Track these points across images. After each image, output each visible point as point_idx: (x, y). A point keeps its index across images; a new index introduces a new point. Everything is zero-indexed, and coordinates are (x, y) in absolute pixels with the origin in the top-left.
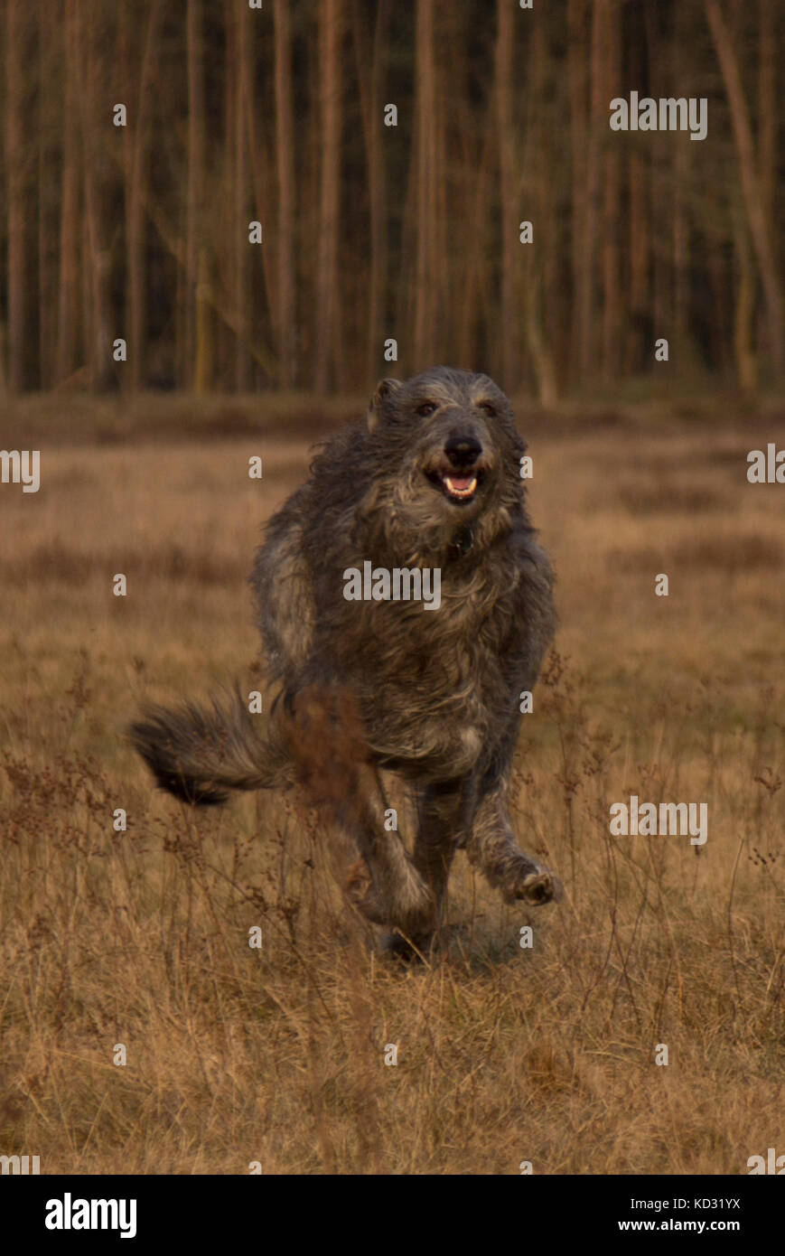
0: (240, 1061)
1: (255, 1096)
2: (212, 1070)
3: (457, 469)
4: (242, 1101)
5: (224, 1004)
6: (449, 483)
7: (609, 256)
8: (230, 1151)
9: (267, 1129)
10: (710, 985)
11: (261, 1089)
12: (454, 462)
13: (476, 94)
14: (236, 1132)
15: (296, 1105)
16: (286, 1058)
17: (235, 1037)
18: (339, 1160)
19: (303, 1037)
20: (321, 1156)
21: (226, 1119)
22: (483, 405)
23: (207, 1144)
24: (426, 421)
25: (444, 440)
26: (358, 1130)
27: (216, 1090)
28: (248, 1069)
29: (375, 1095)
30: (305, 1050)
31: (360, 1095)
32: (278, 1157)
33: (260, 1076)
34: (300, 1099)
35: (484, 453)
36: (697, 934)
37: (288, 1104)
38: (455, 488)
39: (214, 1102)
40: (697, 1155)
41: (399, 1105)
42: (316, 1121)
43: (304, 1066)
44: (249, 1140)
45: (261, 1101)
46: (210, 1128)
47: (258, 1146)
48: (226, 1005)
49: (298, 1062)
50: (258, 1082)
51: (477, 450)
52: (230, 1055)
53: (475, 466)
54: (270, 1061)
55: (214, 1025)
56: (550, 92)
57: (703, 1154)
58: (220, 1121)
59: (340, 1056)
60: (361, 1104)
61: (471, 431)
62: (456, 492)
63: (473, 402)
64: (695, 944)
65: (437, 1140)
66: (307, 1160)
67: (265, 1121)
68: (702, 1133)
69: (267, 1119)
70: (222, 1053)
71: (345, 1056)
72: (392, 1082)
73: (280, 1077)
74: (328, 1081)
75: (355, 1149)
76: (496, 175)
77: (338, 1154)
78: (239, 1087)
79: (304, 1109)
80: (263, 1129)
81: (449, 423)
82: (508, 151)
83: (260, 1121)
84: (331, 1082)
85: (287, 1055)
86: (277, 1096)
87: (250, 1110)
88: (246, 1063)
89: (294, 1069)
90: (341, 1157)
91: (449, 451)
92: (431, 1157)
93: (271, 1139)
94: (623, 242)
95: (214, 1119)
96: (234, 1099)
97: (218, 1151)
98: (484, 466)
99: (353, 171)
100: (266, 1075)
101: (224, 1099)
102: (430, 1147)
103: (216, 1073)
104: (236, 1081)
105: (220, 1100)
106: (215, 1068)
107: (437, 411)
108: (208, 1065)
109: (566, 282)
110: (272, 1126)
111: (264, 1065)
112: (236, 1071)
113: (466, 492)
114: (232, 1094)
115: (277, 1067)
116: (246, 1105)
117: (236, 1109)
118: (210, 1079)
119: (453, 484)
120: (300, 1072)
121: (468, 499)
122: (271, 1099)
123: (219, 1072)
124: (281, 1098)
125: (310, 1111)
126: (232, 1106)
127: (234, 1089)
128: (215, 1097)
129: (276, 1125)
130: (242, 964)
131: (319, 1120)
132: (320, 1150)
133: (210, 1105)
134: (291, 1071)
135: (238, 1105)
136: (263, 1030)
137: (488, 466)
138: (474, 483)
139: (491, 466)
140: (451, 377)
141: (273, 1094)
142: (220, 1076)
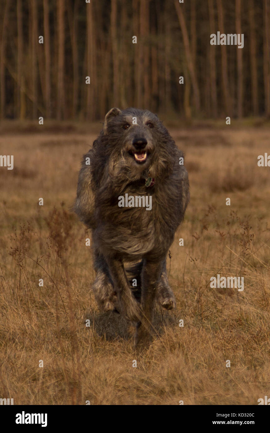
0: (36, 322)
1: (40, 333)
2: (27, 325)
3: (138, 151)
4: (36, 335)
5: (31, 305)
6: (136, 156)
7: (146, 78)
8: (33, 350)
9: (44, 343)
10: (178, 298)
11: (42, 331)
12: (137, 148)
13: (105, 28)
14: (34, 344)
15: (53, 336)
16: (50, 322)
17: (34, 315)
18: (66, 352)
19: (54, 315)
20: (60, 351)
21: (31, 340)
22: (148, 123)
23: (26, 347)
24: (126, 131)
25: (133, 139)
26: (71, 343)
27: (28, 331)
28: (38, 325)
29: (77, 332)
30: (55, 319)
31: (72, 333)
32: (48, 351)
33: (42, 327)
34: (54, 334)
35: (148, 144)
36: (174, 283)
37: (50, 336)
38: (138, 158)
39: (28, 335)
40: (175, 350)
41: (84, 335)
42: (59, 341)
43: (55, 324)
44: (38, 346)
45: (42, 334)
46: (27, 343)
47: (41, 348)
48: (31, 306)
49: (53, 323)
50: (41, 329)
51: (146, 143)
52: (32, 321)
53: (145, 149)
54: (45, 322)
55: (28, 312)
56: (128, 28)
57: (177, 349)
58: (30, 341)
59: (66, 321)
60: (73, 335)
61: (143, 135)
62: (139, 159)
63: (144, 123)
64: (174, 286)
65: (96, 346)
66: (56, 352)
67: (44, 341)
68: (176, 343)
69: (44, 340)
70: (30, 320)
71: (67, 321)
72: (82, 328)
73: (48, 327)
74: (62, 328)
75: (70, 349)
76: (111, 53)
77: (66, 350)
78: (36, 331)
79: (55, 337)
80: (43, 343)
81: (134, 132)
82: (115, 46)
83: (42, 340)
84: (63, 328)
85: (50, 321)
86: (47, 333)
87: (39, 337)
88: (37, 323)
89: (52, 325)
90: (66, 351)
91: (135, 144)
92: (94, 351)
93: (45, 346)
94: (150, 74)
95: (28, 340)
96: (34, 334)
97: (29, 350)
98: (149, 148)
99: (68, 52)
100: (44, 327)
101: (31, 334)
102: (94, 348)
103: (28, 326)
104: (34, 328)
105: (30, 334)
106: (28, 325)
107: (130, 127)
108: (26, 324)
109: (133, 86)
110: (46, 342)
111: (43, 324)
112: (35, 326)
113: (143, 159)
114: (33, 332)
115: (47, 325)
116: (38, 336)
117: (35, 337)
118: (27, 328)
119: (137, 156)
120: (54, 326)
121: (144, 162)
122: (45, 334)
123: (29, 326)
124: (48, 334)
125: (57, 337)
126: (33, 336)
127: (34, 331)
128: (28, 334)
129: (47, 342)
130: (36, 293)
131: (60, 340)
132: (60, 349)
133: (27, 336)
134: (51, 325)
135: (35, 336)
136: (42, 313)
137: (151, 149)
138: (145, 155)
139: (152, 148)
140: (135, 113)
141: (46, 332)
142: (30, 327)
